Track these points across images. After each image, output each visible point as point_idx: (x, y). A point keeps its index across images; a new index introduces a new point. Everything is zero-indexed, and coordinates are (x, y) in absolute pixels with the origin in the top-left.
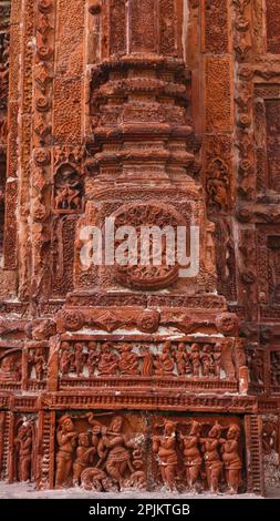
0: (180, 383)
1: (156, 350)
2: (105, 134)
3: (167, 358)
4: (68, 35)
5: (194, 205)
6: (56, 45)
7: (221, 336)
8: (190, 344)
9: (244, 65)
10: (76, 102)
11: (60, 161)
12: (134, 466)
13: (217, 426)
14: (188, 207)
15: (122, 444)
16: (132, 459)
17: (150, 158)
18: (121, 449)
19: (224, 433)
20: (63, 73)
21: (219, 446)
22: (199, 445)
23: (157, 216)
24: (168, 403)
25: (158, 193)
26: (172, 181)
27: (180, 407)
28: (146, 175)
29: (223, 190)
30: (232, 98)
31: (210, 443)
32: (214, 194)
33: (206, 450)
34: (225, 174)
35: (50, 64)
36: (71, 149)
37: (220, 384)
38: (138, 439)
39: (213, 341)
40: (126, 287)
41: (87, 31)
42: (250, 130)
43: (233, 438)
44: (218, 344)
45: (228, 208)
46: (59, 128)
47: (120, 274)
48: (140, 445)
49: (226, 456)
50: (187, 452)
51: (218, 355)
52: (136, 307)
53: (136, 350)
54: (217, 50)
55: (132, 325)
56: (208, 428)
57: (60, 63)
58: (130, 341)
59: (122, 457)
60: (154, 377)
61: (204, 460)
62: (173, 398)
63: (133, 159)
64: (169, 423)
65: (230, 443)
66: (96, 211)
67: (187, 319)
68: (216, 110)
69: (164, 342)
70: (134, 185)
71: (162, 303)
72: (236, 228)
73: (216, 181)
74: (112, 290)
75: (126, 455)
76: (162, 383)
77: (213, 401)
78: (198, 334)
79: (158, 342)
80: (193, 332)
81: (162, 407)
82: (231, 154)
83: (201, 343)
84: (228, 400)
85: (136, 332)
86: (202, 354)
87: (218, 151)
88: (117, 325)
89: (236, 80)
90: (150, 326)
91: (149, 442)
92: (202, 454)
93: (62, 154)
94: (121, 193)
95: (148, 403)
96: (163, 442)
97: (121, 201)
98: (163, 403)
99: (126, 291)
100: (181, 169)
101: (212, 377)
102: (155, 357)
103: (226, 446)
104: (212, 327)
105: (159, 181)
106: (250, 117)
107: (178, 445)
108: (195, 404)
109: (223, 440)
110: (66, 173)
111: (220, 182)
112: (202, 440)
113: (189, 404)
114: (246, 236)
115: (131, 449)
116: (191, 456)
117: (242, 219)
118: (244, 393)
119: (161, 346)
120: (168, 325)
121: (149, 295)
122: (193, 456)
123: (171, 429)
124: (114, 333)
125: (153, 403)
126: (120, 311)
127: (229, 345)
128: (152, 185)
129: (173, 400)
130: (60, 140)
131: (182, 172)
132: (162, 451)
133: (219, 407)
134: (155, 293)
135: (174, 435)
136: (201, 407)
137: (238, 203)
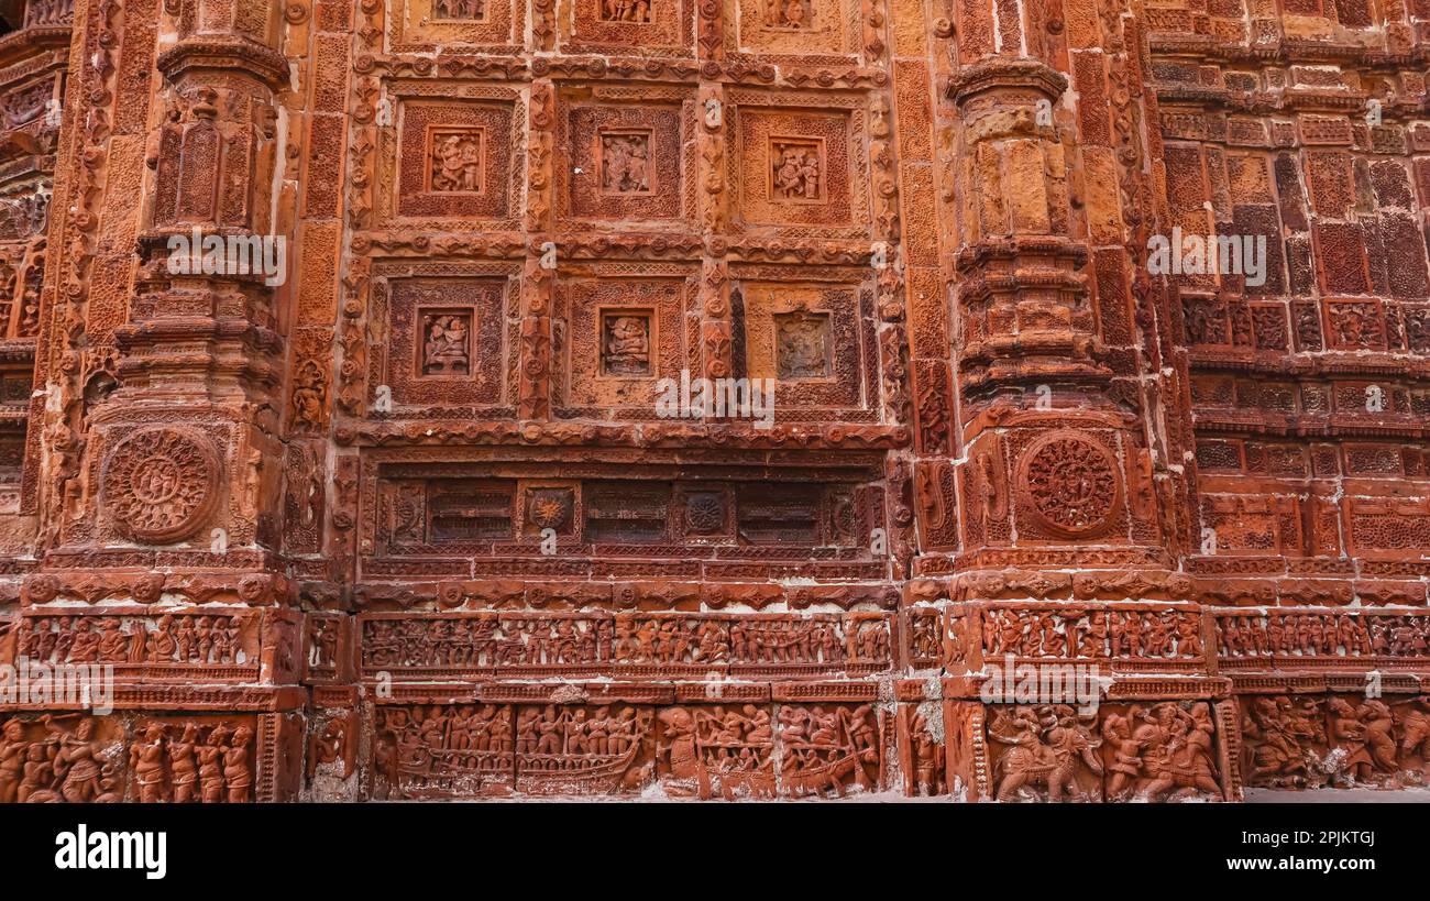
0: (181, 671)
1: (152, 627)
2: (129, 333)
3: (164, 637)
4: (119, 198)
5: (232, 427)
6: (100, 212)
7: (244, 605)
8: (200, 616)
9: (358, 234)
10: (122, 288)
11: (93, 368)
12: (100, 787)
13: (219, 730)
14: (224, 431)
15: (89, 756)
16: (100, 777)
17: (183, 365)
18: (88, 764)
19: (227, 740)
20: (108, 249)
21: (220, 757)
22: (192, 755)
23: (174, 444)
24: (155, 699)
25: (185, 413)
26: (209, 395)
27: (170, 705)
28: (176, 388)
29: (315, 403)
30: (336, 278)
31: (207, 752)
32: (303, 408)
33: (201, 764)
34: (320, 381)
35: (91, 237)
36: (110, 352)
37: (235, 671)
38: (112, 749)
39: (229, 613)
40: (130, 541)
41: (144, 192)
42: (361, 322)
43: (239, 746)
44: (236, 617)
45: (321, 427)
46: (96, 324)
47: (119, 524)
48: (114, 757)
49: (228, 770)
50: (176, 766)
51: (235, 631)
52: (139, 567)
53: (126, 627)
54: (322, 214)
55: (123, 592)
56: (207, 731)
57: (105, 235)
58: (118, 615)
59: (85, 775)
60: (146, 663)
61: (198, 777)
62: (162, 692)
63: (159, 367)
64: (152, 727)
65: (233, 754)
66: (100, 437)
67: (197, 583)
68: (313, 295)
69: (162, 615)
70: (157, 403)
71: (175, 561)
72: (333, 455)
73: (307, 392)
74: (111, 545)
75: (91, 772)
76: (155, 671)
77: (217, 695)
78: (215, 604)
79: (155, 617)
80: (206, 601)
81: (145, 704)
82: (331, 354)
83: (213, 617)
84: (237, 694)
85: (129, 603)
86: (214, 630)
87: (312, 351)
88: (102, 594)
89: (348, 255)
90: (145, 594)
91: (127, 754)
92: (197, 768)
93: (97, 359)
94: (136, 414)
95: (127, 699)
96: (141, 753)
97: (134, 424)
98: (148, 699)
99: (131, 546)
100: (232, 378)
101: (226, 662)
102: (148, 637)
103: (227, 757)
104: (232, 593)
105: (190, 397)
106: (363, 303)
107: (163, 756)
108: (192, 700)
109: (224, 748)
110: (101, 384)
111: (314, 392)
112: (197, 749)
113: (184, 699)
114: (345, 464)
115: (100, 763)
116: (179, 770)
117: (342, 442)
118: (265, 683)
119: (160, 621)
120: (174, 592)
121: (158, 550)
122: (183, 771)
123: (154, 736)
124: (99, 604)
125: (135, 699)
126: (111, 575)
127: (256, 618)
128: (180, 402)
129: (162, 695)
130: (96, 339)
131: (231, 383)
132: (141, 766)
133: (225, 704)
134: (168, 548)
135: (158, 742)
136: (201, 704)
137: (336, 421)
